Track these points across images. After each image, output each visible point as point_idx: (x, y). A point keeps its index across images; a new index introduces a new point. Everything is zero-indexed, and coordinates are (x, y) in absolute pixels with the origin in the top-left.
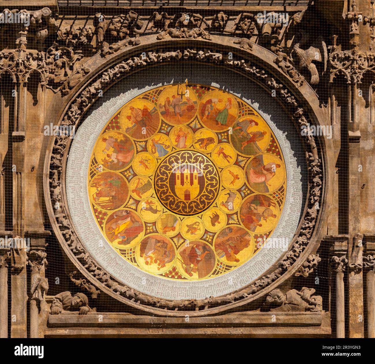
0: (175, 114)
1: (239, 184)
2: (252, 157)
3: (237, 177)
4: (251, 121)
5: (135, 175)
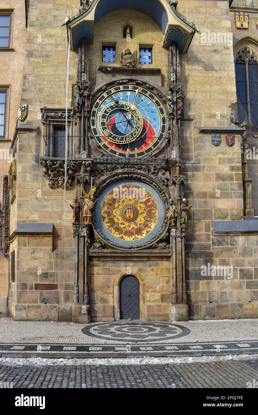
0: (130, 233)
1: (115, 210)
2: (110, 217)
3: (115, 212)
4: (109, 227)
5: (144, 217)
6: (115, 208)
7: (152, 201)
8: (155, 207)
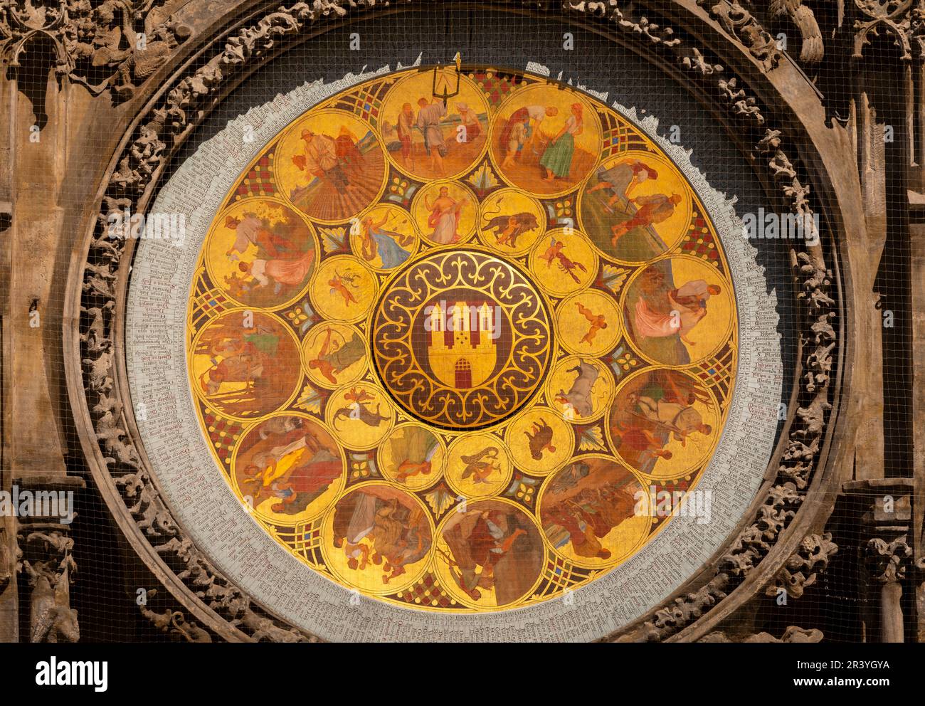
0: (426, 150)
1: (605, 341)
2: (642, 266)
3: (599, 323)
4: (638, 167)
5: (317, 319)
6: (607, 359)
7: (268, 492)
8: (221, 435)
